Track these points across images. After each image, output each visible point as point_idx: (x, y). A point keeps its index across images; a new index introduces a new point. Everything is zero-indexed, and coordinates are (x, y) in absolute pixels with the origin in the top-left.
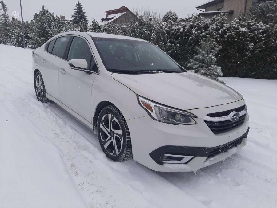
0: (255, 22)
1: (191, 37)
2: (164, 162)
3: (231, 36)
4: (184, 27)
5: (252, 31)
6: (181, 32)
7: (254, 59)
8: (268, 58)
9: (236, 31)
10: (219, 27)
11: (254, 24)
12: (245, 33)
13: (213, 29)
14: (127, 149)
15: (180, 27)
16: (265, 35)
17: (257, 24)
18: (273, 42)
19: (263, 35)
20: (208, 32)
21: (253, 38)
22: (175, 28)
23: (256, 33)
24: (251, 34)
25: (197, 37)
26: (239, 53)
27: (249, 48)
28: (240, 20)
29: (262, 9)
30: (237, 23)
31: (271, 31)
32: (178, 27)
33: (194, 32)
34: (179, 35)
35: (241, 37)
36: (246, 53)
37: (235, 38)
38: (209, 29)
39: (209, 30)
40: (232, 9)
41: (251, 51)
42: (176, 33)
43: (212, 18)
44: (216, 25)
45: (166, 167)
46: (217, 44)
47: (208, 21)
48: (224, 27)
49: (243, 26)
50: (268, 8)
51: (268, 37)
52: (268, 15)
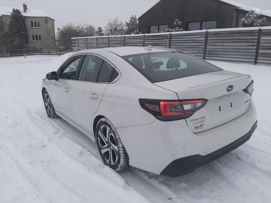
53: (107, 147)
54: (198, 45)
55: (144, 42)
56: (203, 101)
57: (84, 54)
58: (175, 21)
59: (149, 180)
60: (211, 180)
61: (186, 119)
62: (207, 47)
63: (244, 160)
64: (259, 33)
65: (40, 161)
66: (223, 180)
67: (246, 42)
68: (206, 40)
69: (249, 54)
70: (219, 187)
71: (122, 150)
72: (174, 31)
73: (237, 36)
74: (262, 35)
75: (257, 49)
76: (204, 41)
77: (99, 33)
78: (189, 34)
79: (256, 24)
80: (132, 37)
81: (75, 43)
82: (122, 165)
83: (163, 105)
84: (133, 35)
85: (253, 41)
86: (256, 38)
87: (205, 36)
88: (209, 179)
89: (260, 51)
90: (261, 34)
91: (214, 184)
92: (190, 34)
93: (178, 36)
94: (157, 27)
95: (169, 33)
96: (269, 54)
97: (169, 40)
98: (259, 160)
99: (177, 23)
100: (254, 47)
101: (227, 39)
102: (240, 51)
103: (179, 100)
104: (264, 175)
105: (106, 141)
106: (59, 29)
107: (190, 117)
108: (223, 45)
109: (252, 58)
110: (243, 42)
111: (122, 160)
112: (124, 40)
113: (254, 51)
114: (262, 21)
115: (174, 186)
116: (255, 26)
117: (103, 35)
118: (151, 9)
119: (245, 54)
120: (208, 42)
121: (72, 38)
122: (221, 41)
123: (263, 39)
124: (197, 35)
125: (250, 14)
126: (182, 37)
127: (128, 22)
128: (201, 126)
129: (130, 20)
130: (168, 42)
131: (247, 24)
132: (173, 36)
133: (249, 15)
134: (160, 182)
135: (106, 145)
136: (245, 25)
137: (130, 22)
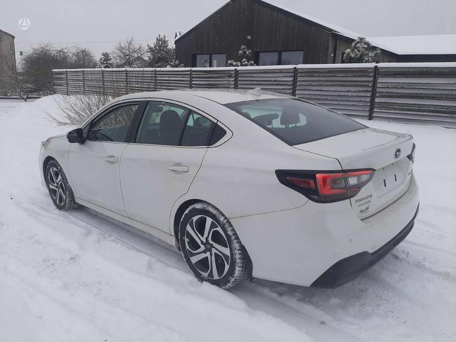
53: (204, 252)
54: (282, 89)
55: (191, 81)
56: (371, 171)
57: (144, 100)
58: (240, 49)
59: (280, 299)
60: (371, 291)
61: (351, 199)
62: (295, 92)
63: (404, 259)
64: (375, 73)
65: (79, 283)
66: (387, 290)
67: (356, 86)
68: (295, 81)
69: (361, 104)
70: (385, 300)
71: (239, 254)
72: (239, 65)
73: (342, 77)
74: (379, 76)
75: (373, 97)
76: (292, 83)
77: (105, 62)
78: (266, 71)
79: (366, 59)
80: (168, 71)
81: (61, 79)
82: (237, 278)
83: (321, 179)
84: (168, 68)
85: (367, 84)
86: (371, 79)
87: (292, 74)
88: (367, 290)
89: (377, 100)
90: (378, 74)
91: (377, 296)
92: (269, 71)
93: (249, 73)
94: (208, 56)
95: (233, 68)
96: (390, 104)
97: (234, 78)
98: (423, 258)
99: (245, 53)
100: (368, 93)
101: (327, 81)
102: (347, 99)
103: (343, 171)
104: (438, 278)
105: (202, 242)
106: (21, 53)
107: (355, 197)
108: (320, 90)
109: (365, 110)
110: (351, 86)
111: (238, 271)
112: (156, 77)
113: (368, 100)
114: (375, 54)
115: (321, 303)
116: (366, 62)
117: (112, 66)
118: (197, 26)
119: (354, 104)
120: (297, 84)
121: (53, 70)
122: (318, 83)
123: (381, 81)
124: (281, 72)
125: (358, 42)
126: (256, 75)
127: (153, 46)
128: (367, 209)
129: (155, 43)
130: (233, 83)
131: (353, 58)
132: (240, 73)
133: (356, 44)
134: (298, 300)
135: (203, 248)
136: (351, 60)
137: (155, 46)
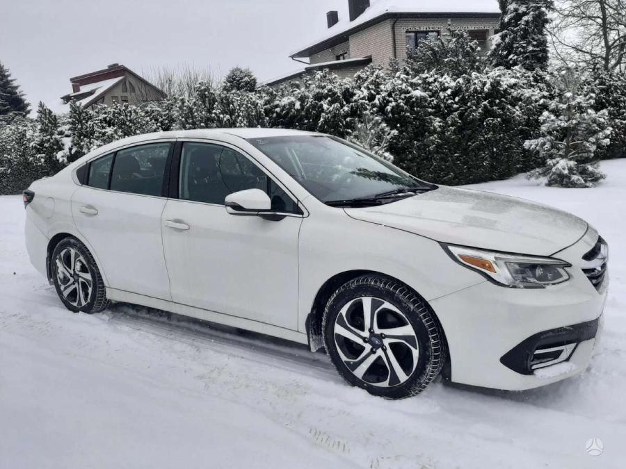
0: (436, 76)
1: (322, 119)
2: (534, 367)
3: (397, 109)
4: (302, 99)
5: (434, 94)
6: (297, 110)
7: (446, 149)
8: (469, 143)
9: (405, 97)
10: (373, 92)
11: (435, 80)
12: (423, 99)
13: (362, 99)
14: (435, 363)
15: (293, 99)
16: (457, 99)
17: (440, 80)
18: (474, 111)
19: (454, 100)
20: (353, 104)
21: (437, 107)
22: (283, 103)
23: (442, 97)
24: (433, 101)
25: (335, 116)
26: (418, 141)
27: (434, 127)
28: (408, 74)
29: (432, 50)
30: (402, 80)
31: (467, 91)
32: (289, 101)
33: (325, 106)
34: (294, 117)
35: (415, 109)
36: (431, 138)
37: (406, 111)
38: (355, 98)
39: (356, 101)
40: (369, 55)
41: (438, 133)
42: (287, 113)
43: (355, 75)
44: (368, 88)
45: (541, 376)
46: (387, 126)
47: (347, 81)
48: (382, 91)
49: (414, 86)
50: (443, 46)
51: (463, 101)
52: (446, 60)
